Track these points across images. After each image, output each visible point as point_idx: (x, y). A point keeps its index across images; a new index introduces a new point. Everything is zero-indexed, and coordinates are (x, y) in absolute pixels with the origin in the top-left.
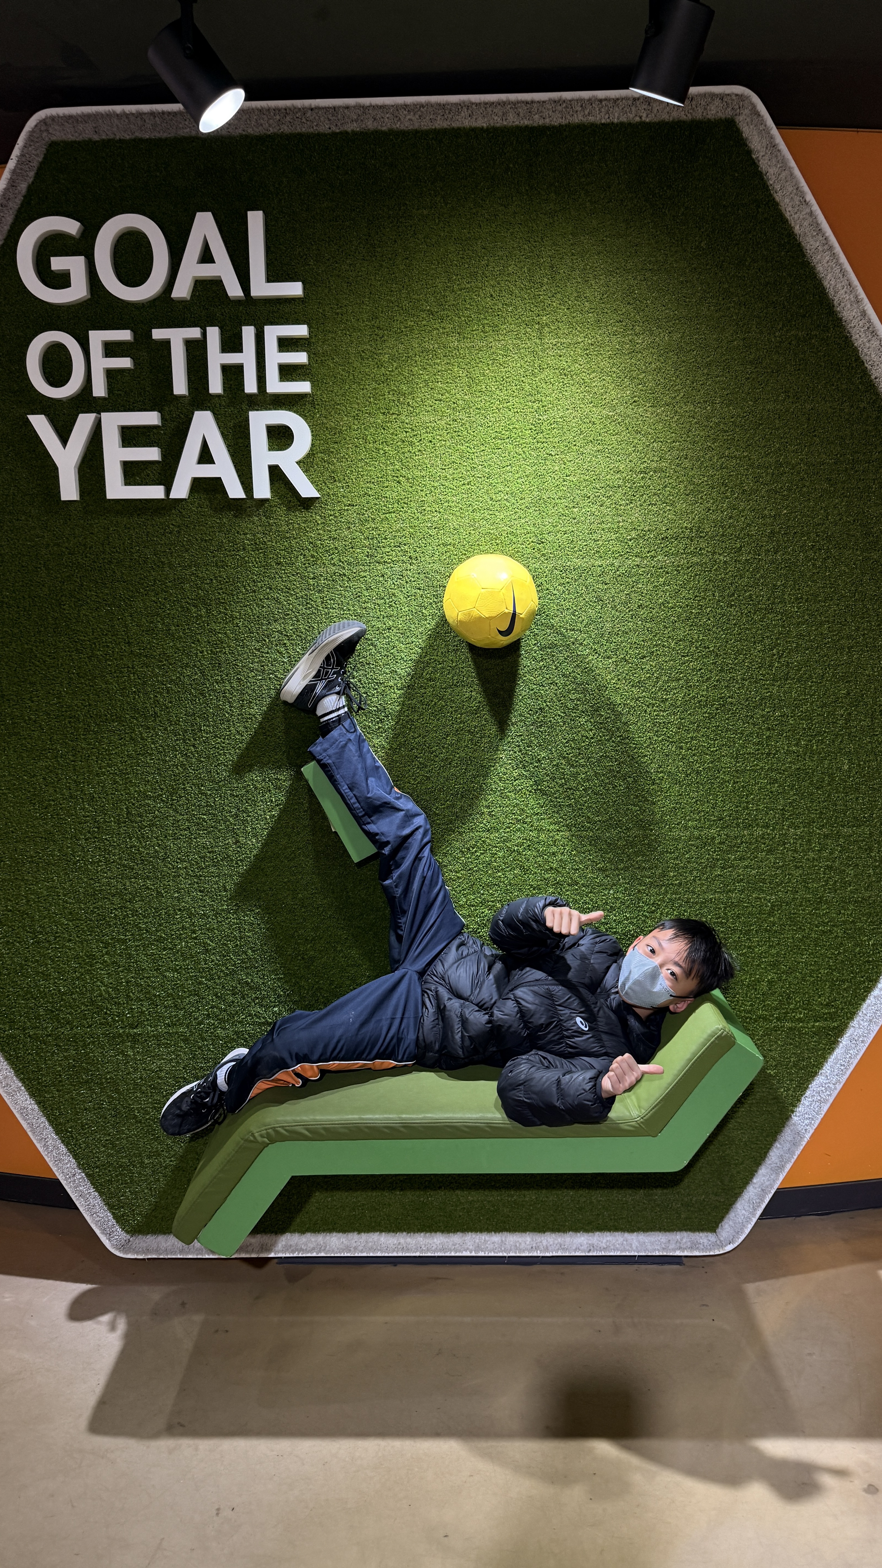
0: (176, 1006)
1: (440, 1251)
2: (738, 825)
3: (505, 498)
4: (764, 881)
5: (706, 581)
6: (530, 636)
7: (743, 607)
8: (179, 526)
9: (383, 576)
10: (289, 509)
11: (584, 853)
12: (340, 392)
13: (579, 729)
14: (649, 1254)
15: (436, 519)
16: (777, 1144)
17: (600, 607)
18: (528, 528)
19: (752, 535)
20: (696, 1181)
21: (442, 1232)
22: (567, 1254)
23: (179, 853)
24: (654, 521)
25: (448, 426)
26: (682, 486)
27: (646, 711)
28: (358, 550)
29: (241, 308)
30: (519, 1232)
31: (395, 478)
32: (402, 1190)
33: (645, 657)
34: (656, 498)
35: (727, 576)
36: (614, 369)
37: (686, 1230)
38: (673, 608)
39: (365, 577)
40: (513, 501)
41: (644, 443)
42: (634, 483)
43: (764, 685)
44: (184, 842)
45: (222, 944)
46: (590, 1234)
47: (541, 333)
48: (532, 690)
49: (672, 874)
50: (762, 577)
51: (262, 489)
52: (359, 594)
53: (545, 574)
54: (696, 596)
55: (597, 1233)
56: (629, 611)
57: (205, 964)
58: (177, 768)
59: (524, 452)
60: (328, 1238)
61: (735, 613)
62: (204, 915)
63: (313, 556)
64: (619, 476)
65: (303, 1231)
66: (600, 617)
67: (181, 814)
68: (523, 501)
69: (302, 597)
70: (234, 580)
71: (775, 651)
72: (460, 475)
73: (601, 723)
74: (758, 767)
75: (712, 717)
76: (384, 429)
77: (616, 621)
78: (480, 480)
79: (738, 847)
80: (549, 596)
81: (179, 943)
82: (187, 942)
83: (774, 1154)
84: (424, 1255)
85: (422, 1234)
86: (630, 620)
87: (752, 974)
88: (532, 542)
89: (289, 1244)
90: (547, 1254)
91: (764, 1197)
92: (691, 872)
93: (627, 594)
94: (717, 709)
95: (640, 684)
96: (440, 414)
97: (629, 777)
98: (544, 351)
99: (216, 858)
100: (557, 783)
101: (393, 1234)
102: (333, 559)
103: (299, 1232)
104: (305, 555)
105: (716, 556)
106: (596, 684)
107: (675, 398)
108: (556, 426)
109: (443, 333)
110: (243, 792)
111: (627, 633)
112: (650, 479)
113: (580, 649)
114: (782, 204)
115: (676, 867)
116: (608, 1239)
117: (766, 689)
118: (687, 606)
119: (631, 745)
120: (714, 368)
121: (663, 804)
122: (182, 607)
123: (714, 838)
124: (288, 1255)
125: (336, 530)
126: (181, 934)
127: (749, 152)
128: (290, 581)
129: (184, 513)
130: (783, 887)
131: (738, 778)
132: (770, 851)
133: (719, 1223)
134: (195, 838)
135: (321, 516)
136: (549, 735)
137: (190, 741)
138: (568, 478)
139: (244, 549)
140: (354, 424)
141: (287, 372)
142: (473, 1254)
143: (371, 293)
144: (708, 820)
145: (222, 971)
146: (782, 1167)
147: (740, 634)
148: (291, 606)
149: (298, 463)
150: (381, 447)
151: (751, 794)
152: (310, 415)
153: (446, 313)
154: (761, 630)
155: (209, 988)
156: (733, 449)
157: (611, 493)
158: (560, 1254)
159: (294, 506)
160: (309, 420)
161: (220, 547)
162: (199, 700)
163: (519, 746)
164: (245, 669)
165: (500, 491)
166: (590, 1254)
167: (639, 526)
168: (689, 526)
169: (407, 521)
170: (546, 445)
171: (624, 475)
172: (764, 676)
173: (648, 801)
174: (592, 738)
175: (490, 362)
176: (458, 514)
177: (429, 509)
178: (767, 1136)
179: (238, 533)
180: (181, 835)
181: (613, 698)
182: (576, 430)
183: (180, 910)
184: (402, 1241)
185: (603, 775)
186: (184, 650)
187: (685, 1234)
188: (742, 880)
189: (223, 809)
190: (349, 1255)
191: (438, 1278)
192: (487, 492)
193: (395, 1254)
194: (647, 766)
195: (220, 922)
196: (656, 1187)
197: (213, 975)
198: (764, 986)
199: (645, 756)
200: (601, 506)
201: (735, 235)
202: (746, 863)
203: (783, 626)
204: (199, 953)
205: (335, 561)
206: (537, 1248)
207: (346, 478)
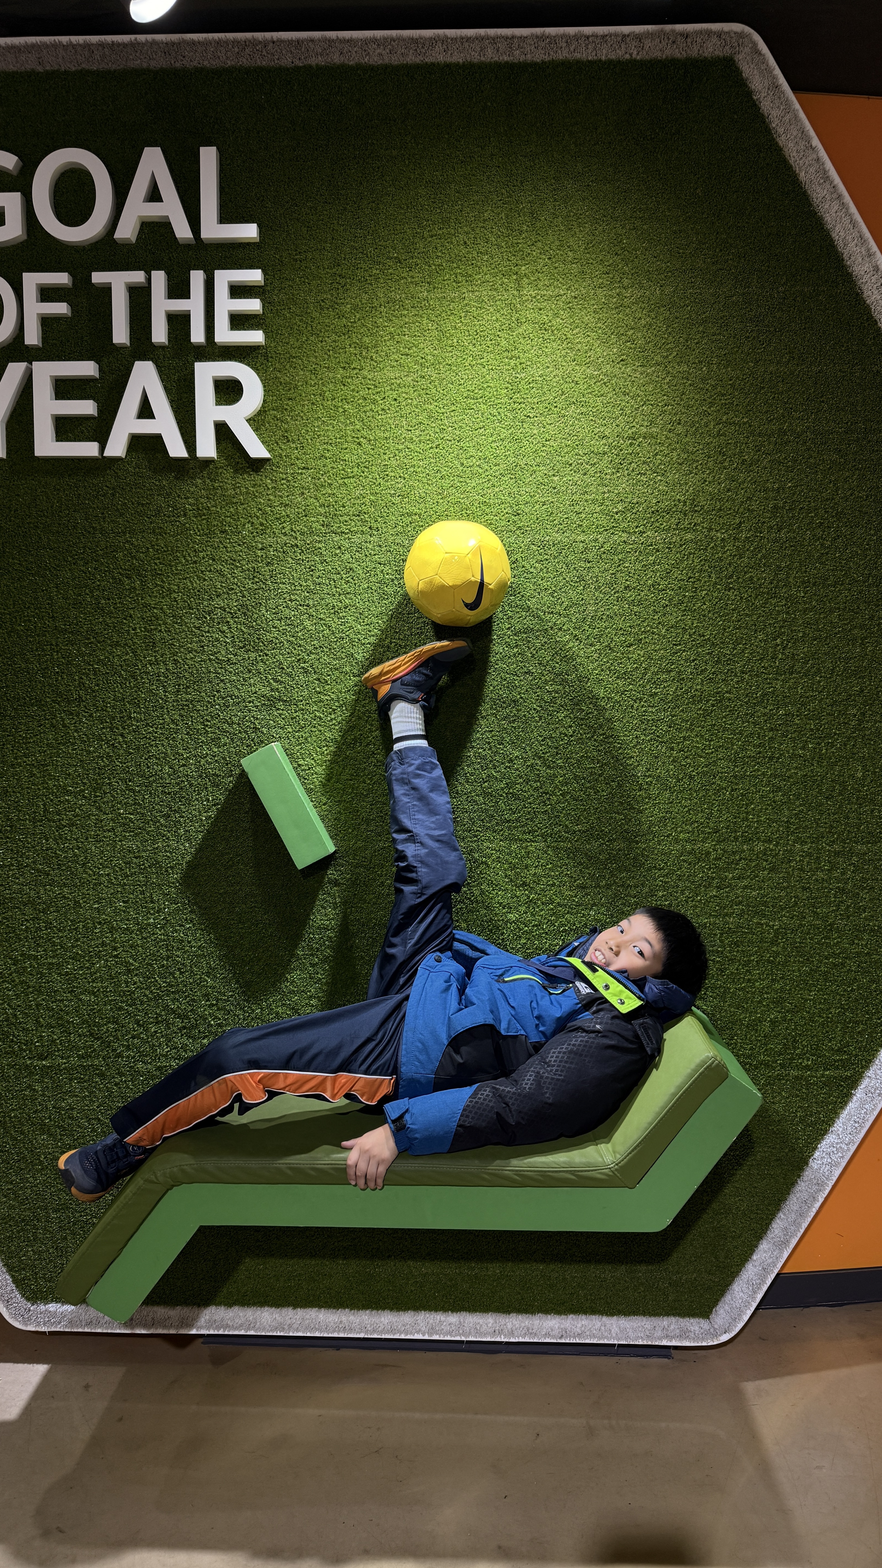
0: (91, 1035)
1: (388, 1332)
2: (736, 839)
3: (477, 463)
4: (765, 904)
5: (701, 561)
6: (503, 619)
7: (742, 589)
8: (113, 489)
9: (339, 548)
10: (236, 471)
11: (561, 868)
12: (297, 344)
13: (557, 726)
14: (631, 1343)
15: (400, 486)
16: (781, 1215)
17: (582, 587)
18: (503, 498)
19: (753, 510)
20: (687, 1257)
21: (391, 1309)
22: (536, 1340)
23: (101, 858)
24: (644, 493)
25: (415, 383)
26: (675, 454)
27: (632, 706)
28: (313, 519)
29: (190, 253)
30: (480, 1312)
31: (355, 439)
32: (345, 1258)
33: (632, 645)
34: (645, 467)
35: (725, 556)
36: (599, 325)
37: (674, 1315)
38: (664, 590)
39: (320, 548)
40: (487, 467)
41: (632, 406)
42: (621, 450)
43: (766, 679)
44: (108, 845)
45: (147, 964)
46: (563, 1316)
47: (519, 284)
48: (505, 680)
49: (661, 894)
50: (764, 557)
51: (207, 447)
52: (313, 568)
53: (520, 550)
54: (690, 578)
55: (571, 1316)
56: (615, 593)
57: (127, 987)
58: (102, 760)
59: (499, 413)
60: (259, 1312)
61: (733, 597)
62: (127, 929)
63: (261, 524)
64: (604, 441)
65: (229, 1304)
66: (582, 599)
67: (105, 813)
68: (497, 468)
69: (248, 570)
70: (172, 550)
71: (778, 641)
72: (428, 437)
73: (582, 719)
74: (760, 773)
75: (707, 714)
76: (344, 385)
77: (600, 604)
78: (450, 443)
79: (737, 864)
80: (525, 574)
81: (98, 962)
82: (107, 961)
83: (778, 1226)
84: (369, 1336)
85: (367, 1312)
86: (615, 602)
87: (752, 1012)
88: (507, 513)
89: (214, 1318)
90: (512, 1340)
91: (765, 1277)
92: (682, 892)
93: (612, 574)
94: (713, 705)
95: (625, 674)
96: (407, 369)
97: (613, 781)
98: (522, 303)
99: (143, 865)
100: (532, 786)
101: (334, 1311)
102: (284, 528)
103: (225, 1305)
104: (253, 523)
105: (713, 533)
106: (577, 675)
107: (667, 357)
108: (535, 385)
109: (412, 282)
110: (177, 789)
111: (611, 617)
112: (639, 445)
113: (559, 634)
114: (786, 150)
115: (665, 886)
116: (583, 1323)
117: (769, 684)
118: (680, 588)
119: (616, 744)
120: (710, 325)
121: (652, 813)
122: (113, 578)
123: (708, 853)
124: (212, 1332)
125: (288, 496)
126: (100, 951)
127: (749, 94)
128: (236, 552)
129: (119, 474)
130: (788, 912)
131: (737, 784)
132: (772, 870)
133: (713, 1307)
134: (120, 841)
135: (272, 480)
136: (522, 731)
137: (118, 729)
138: (548, 443)
139: (185, 515)
140: (311, 379)
141: (238, 321)
142: (426, 1337)
143: (333, 238)
144: (703, 832)
145: (145, 995)
146: (786, 1243)
147: (739, 621)
148: (236, 580)
149: (248, 421)
150: (340, 404)
151: (752, 803)
152: (263, 368)
153: (414, 260)
154: (763, 616)
155: (130, 1014)
156: (731, 415)
157: (595, 460)
158: (527, 1340)
159: (242, 468)
160: (261, 374)
161: (159, 511)
162: (130, 683)
163: (489, 743)
164: (182, 650)
165: (472, 456)
166: (563, 1341)
167: (627, 498)
168: (682, 498)
169: (368, 487)
170: (524, 406)
171: (610, 441)
172: (766, 668)
173: (634, 808)
174: (571, 736)
175: (463, 315)
176: (425, 480)
177: (393, 474)
178: (769, 1205)
179: (179, 496)
180: (104, 837)
181: (595, 691)
182: (557, 390)
183: (100, 923)
184: (344, 1319)
185: (584, 778)
186: (115, 627)
187: (673, 1319)
188: (740, 903)
189: (153, 807)
190: (282, 1334)
191: (386, 1366)
192: (457, 457)
193: (336, 1335)
194: (633, 769)
195: (145, 939)
196: (640, 1262)
197: (135, 999)
198: (766, 1027)
199: (631, 757)
200: (585, 474)
201: (734, 182)
202: (745, 883)
203: (787, 613)
204: (120, 974)
205: (287, 530)
206: (500, 1333)
207: (301, 438)
